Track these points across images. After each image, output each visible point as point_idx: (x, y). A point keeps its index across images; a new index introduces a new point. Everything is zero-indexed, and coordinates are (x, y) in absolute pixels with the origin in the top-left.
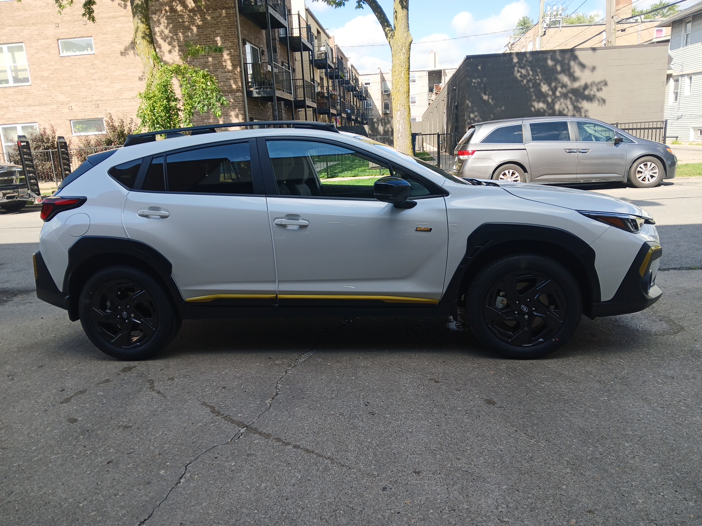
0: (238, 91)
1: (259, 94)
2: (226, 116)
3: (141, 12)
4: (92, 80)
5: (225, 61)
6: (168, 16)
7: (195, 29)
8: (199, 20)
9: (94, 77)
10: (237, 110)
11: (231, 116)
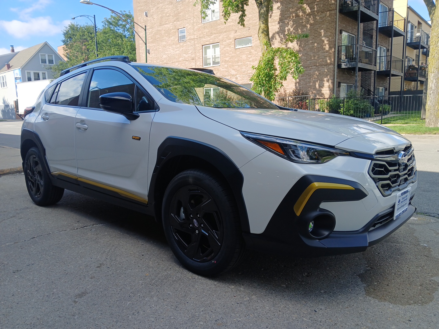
0: (331, 64)
1: (346, 66)
2: (321, 81)
3: (263, 17)
4: (249, 61)
5: (325, 45)
6: (294, 20)
7: (309, 26)
8: (312, 20)
9: (250, 60)
10: (329, 77)
11: (324, 81)
